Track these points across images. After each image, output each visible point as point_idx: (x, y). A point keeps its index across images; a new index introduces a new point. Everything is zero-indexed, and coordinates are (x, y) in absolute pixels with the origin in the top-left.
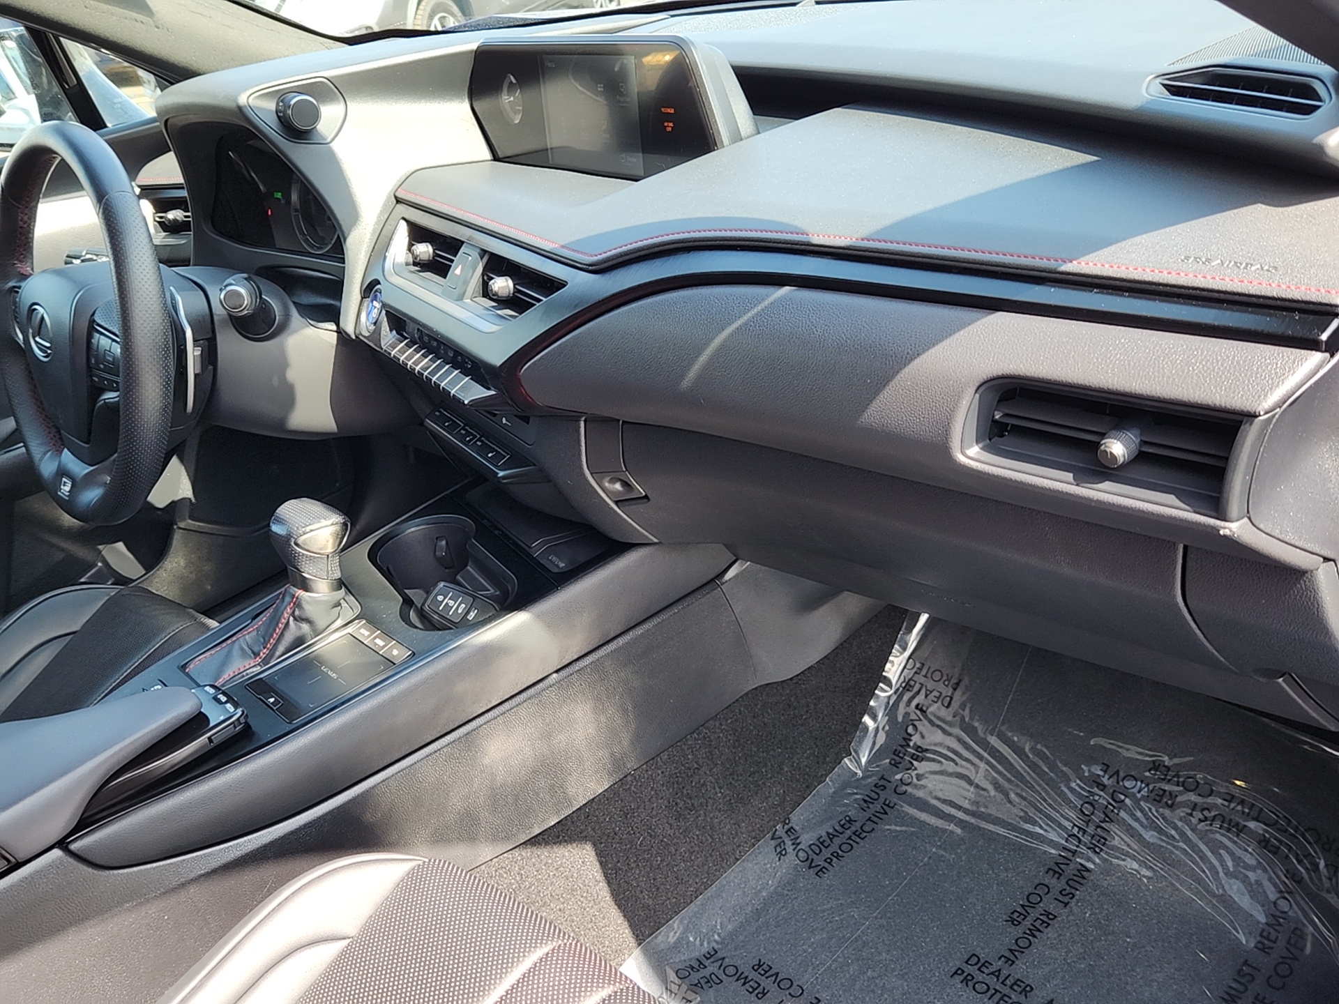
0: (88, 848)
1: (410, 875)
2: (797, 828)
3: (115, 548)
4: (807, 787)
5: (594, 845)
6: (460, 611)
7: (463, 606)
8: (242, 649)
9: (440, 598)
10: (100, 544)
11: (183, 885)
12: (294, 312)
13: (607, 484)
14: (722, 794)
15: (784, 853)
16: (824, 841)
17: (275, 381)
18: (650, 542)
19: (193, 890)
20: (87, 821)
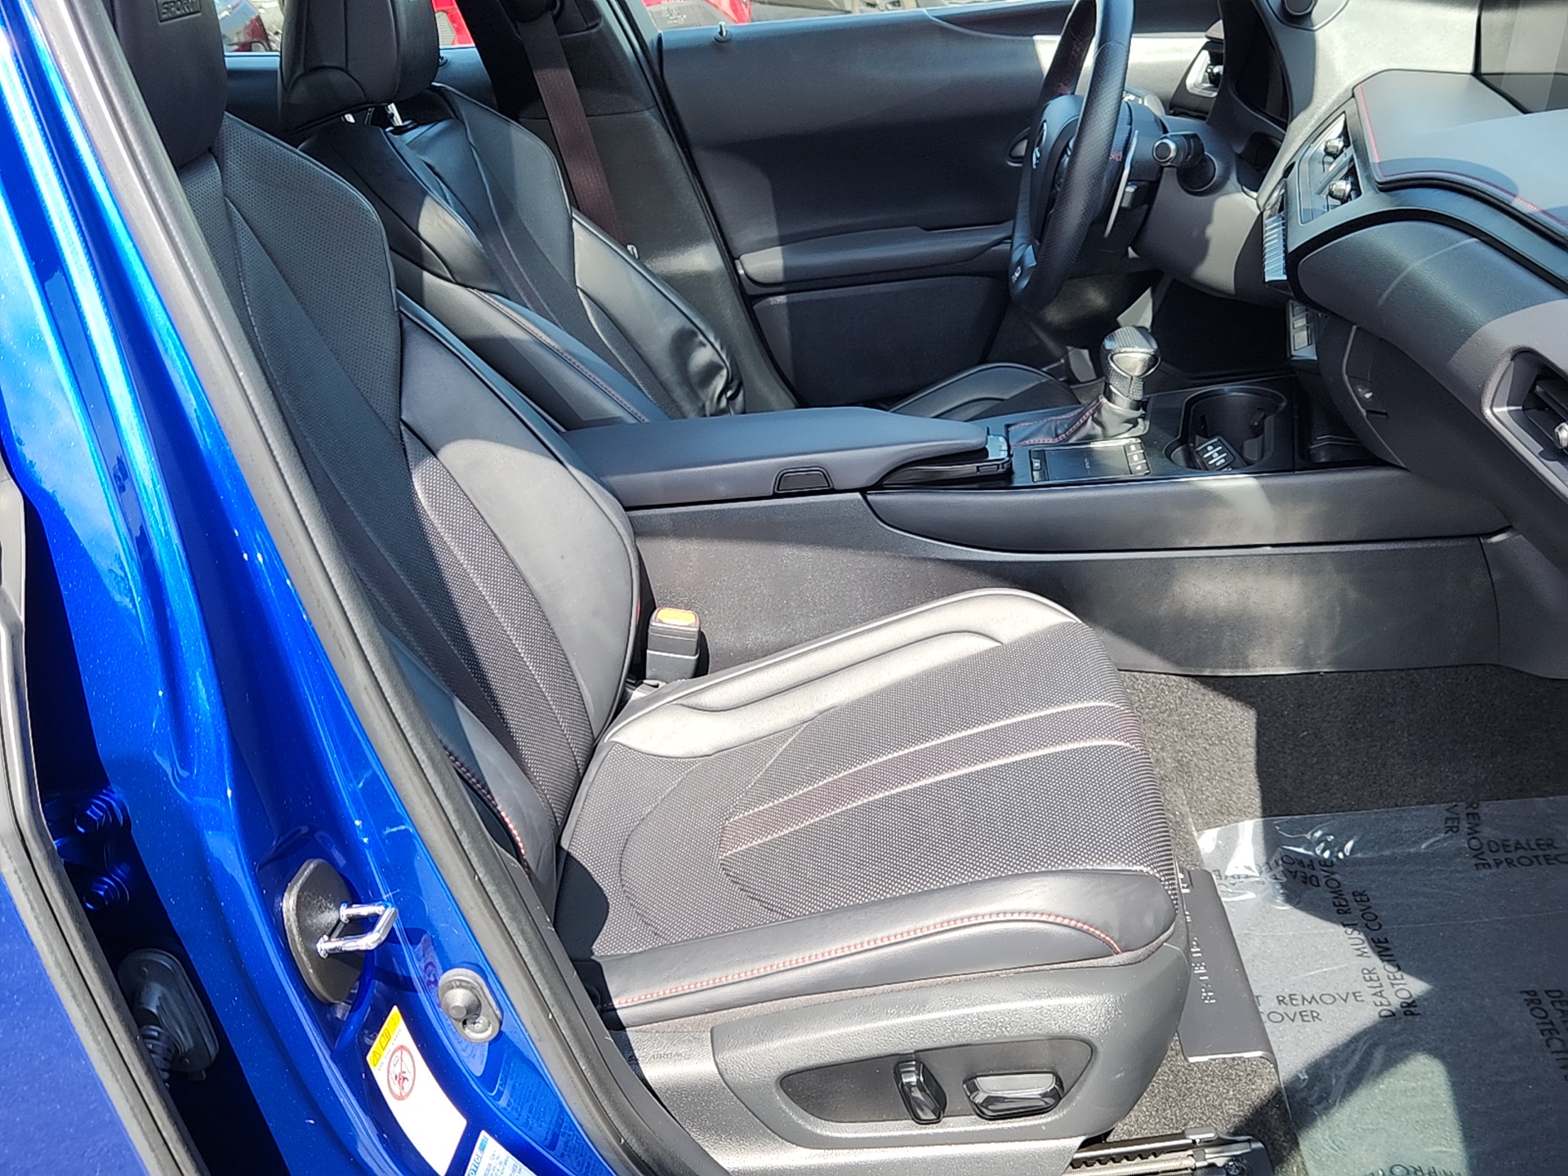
0: (877, 503)
1: (1063, 626)
2: (1483, 818)
3: (1080, 353)
4: (1520, 791)
5: (1259, 714)
6: (1218, 464)
7: (1223, 461)
8: (1050, 428)
9: (1210, 448)
10: (1070, 345)
11: (925, 559)
12: (1233, 177)
13: (1360, 390)
14: (1409, 740)
15: (1455, 829)
16: (1508, 846)
17: (1195, 233)
18: (1396, 463)
19: (930, 566)
20: (879, 486)
